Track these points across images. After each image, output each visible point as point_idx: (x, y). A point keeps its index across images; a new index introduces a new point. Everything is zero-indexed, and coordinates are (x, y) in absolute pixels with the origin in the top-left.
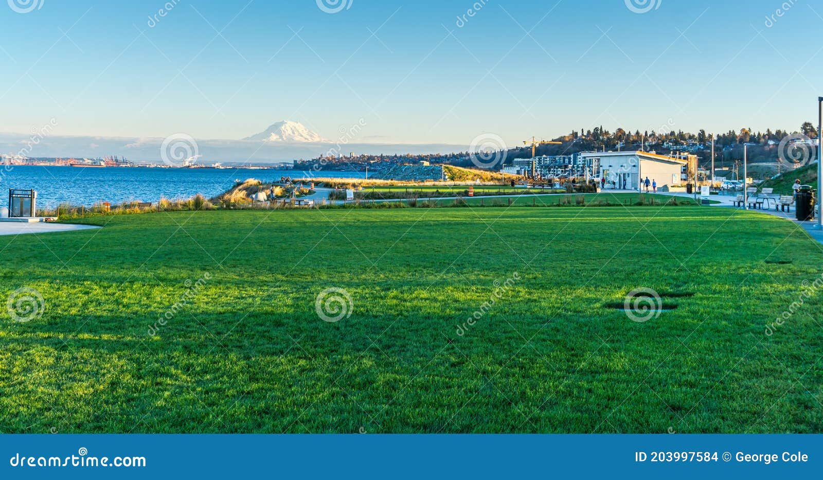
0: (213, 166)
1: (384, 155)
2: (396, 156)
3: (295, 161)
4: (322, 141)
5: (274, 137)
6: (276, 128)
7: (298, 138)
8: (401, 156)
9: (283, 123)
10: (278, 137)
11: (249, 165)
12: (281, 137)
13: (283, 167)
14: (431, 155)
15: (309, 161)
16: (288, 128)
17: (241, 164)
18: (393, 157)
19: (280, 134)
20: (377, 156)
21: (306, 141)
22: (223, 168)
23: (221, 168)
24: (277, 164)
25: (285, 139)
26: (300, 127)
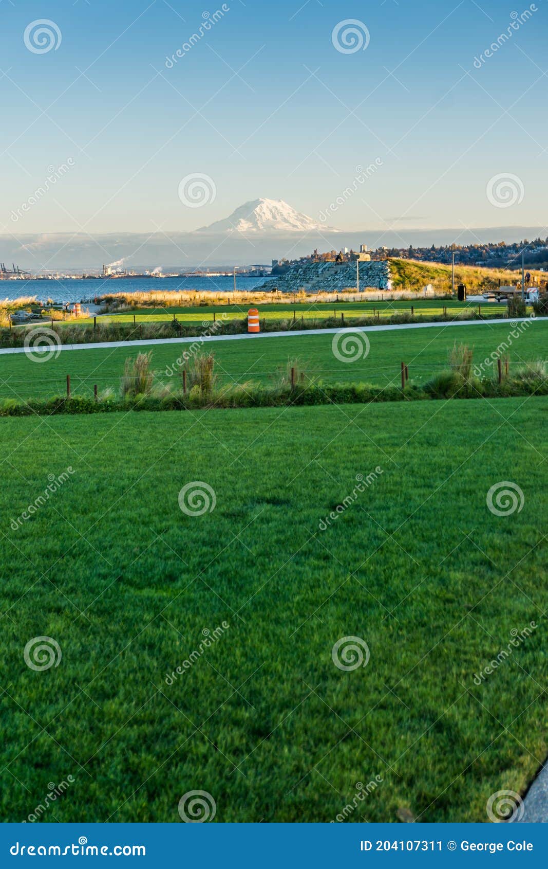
0: (147, 273)
1: (415, 247)
2: (433, 248)
3: (274, 262)
4: (320, 229)
5: (244, 226)
6: (247, 210)
7: (282, 226)
8: (442, 249)
9: (257, 203)
10: (250, 225)
11: (204, 269)
12: (255, 224)
13: (255, 272)
14: (491, 245)
15: (296, 261)
16: (266, 209)
17: (194, 268)
18: (429, 251)
19: (253, 219)
20: (402, 250)
21: (295, 229)
22: (164, 276)
23: (161, 275)
24: (245, 267)
25: (261, 227)
26: (285, 208)
